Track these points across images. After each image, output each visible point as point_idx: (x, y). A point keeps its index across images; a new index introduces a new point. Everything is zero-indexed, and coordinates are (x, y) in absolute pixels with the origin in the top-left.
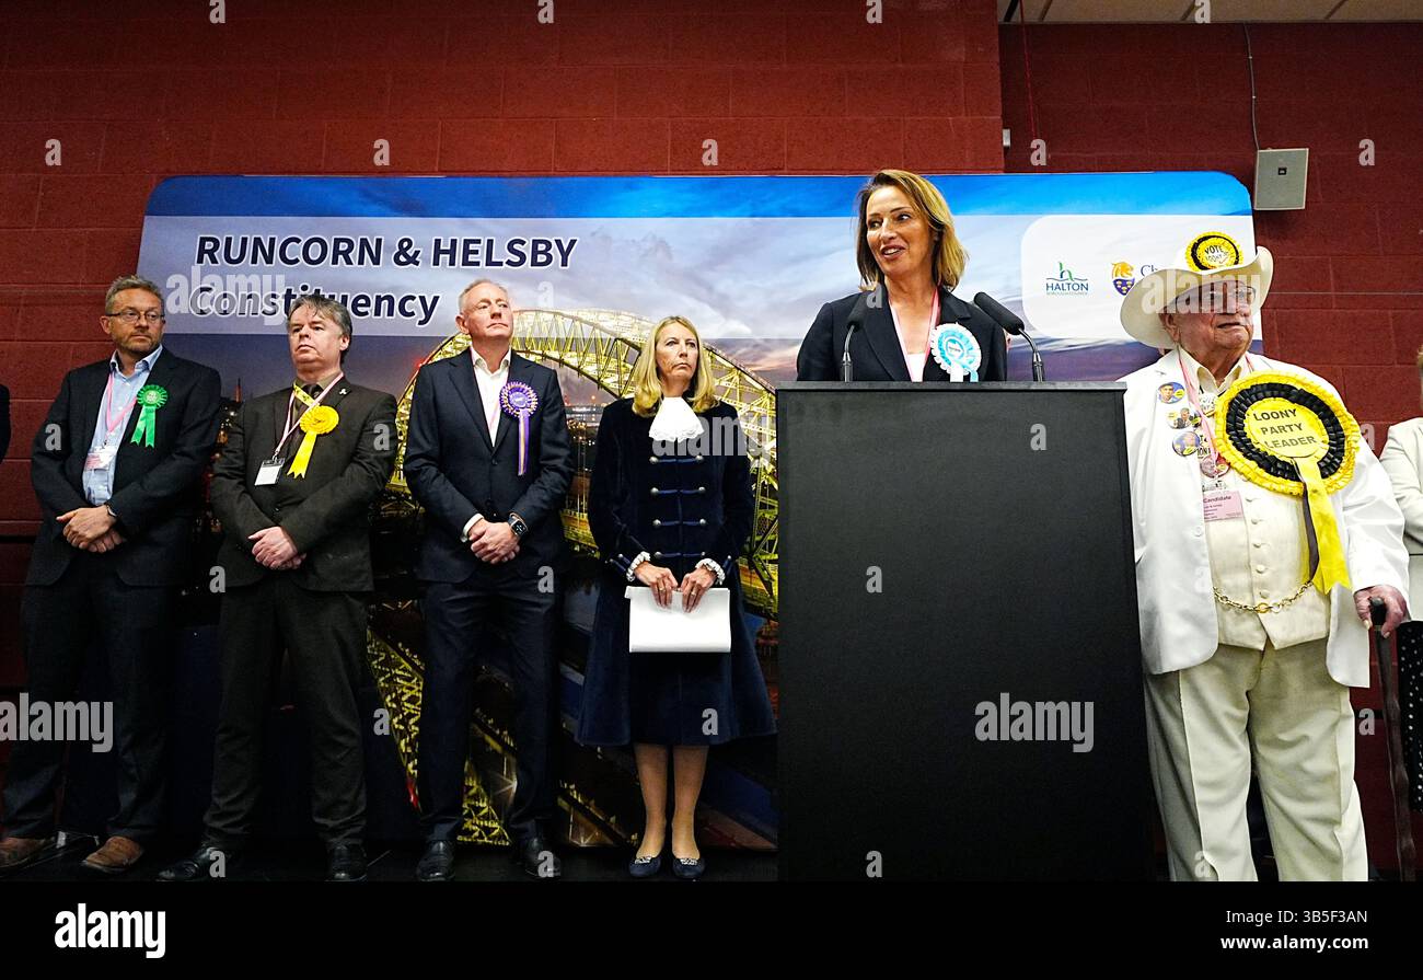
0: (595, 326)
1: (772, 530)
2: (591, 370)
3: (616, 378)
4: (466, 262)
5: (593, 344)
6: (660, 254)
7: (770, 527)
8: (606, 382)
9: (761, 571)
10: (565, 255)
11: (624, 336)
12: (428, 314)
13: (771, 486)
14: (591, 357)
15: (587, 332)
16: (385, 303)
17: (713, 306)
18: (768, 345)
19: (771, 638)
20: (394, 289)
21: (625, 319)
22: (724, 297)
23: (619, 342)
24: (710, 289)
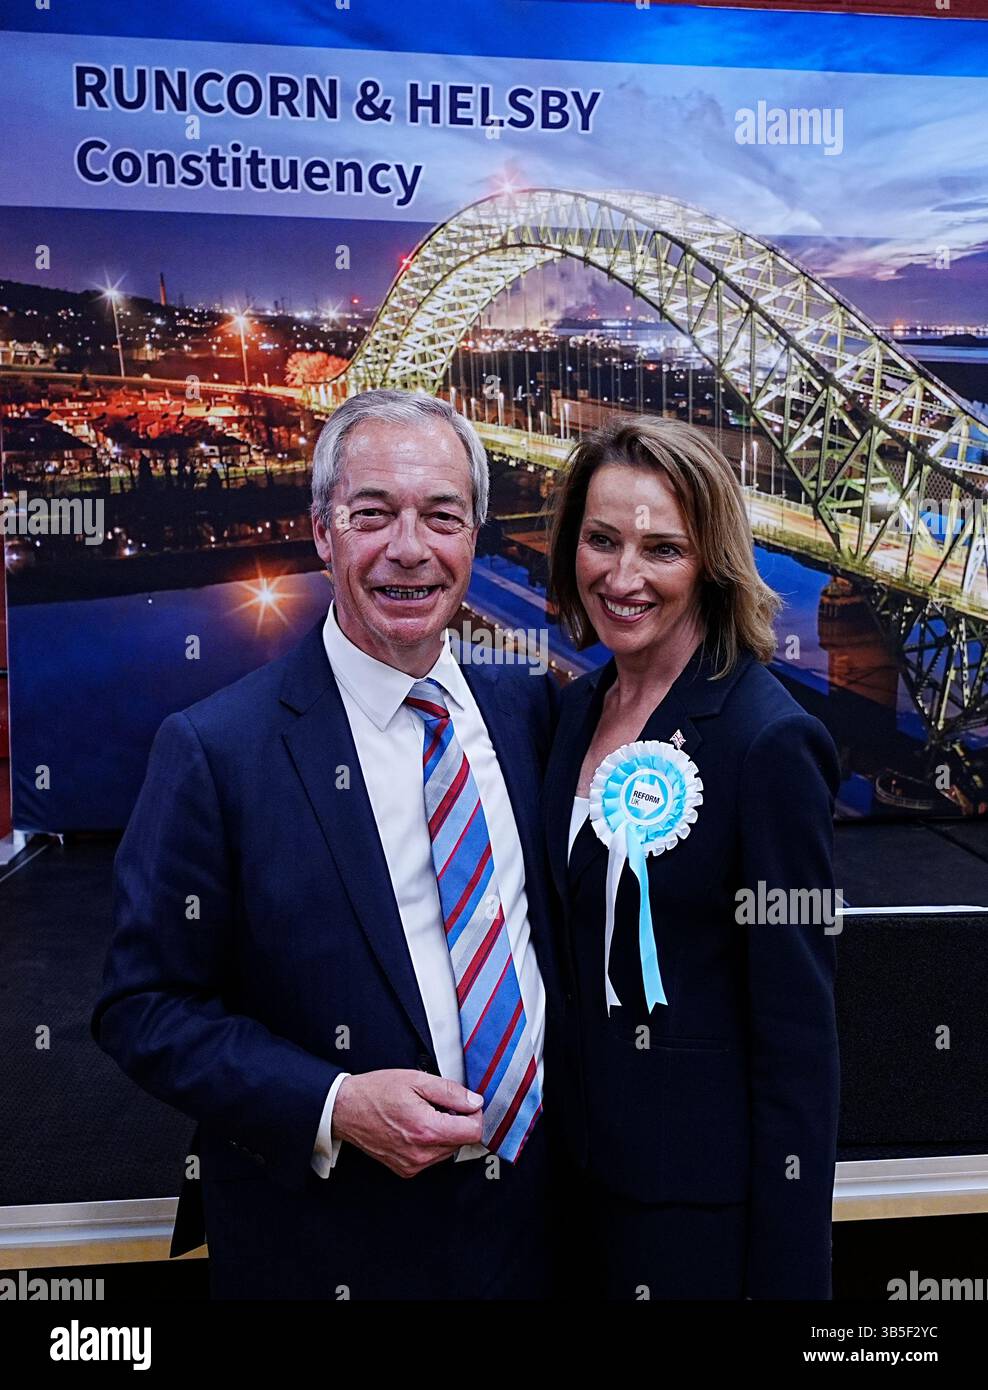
0: (628, 214)
1: (841, 474)
2: (624, 272)
3: (656, 283)
4: (454, 120)
5: (627, 240)
6: (709, 119)
7: (839, 470)
8: (643, 288)
9: (827, 521)
10: (585, 113)
11: (664, 227)
12: (409, 190)
13: (841, 422)
14: (624, 255)
15: (618, 222)
16: (349, 173)
17: (774, 190)
18: (840, 244)
19: (837, 597)
20: (360, 153)
21: (666, 206)
22: (789, 180)
23: (658, 236)
24: (771, 168)
